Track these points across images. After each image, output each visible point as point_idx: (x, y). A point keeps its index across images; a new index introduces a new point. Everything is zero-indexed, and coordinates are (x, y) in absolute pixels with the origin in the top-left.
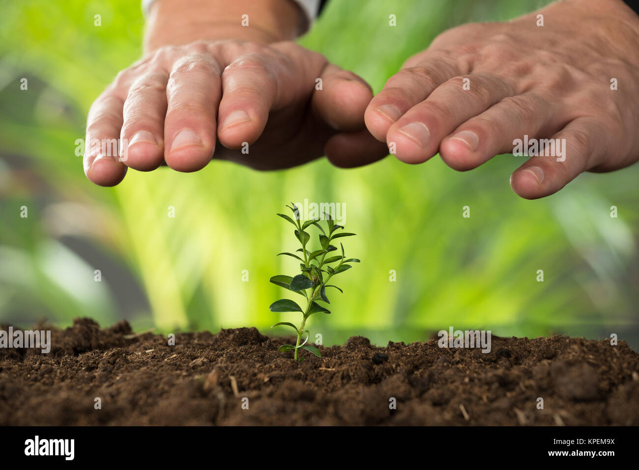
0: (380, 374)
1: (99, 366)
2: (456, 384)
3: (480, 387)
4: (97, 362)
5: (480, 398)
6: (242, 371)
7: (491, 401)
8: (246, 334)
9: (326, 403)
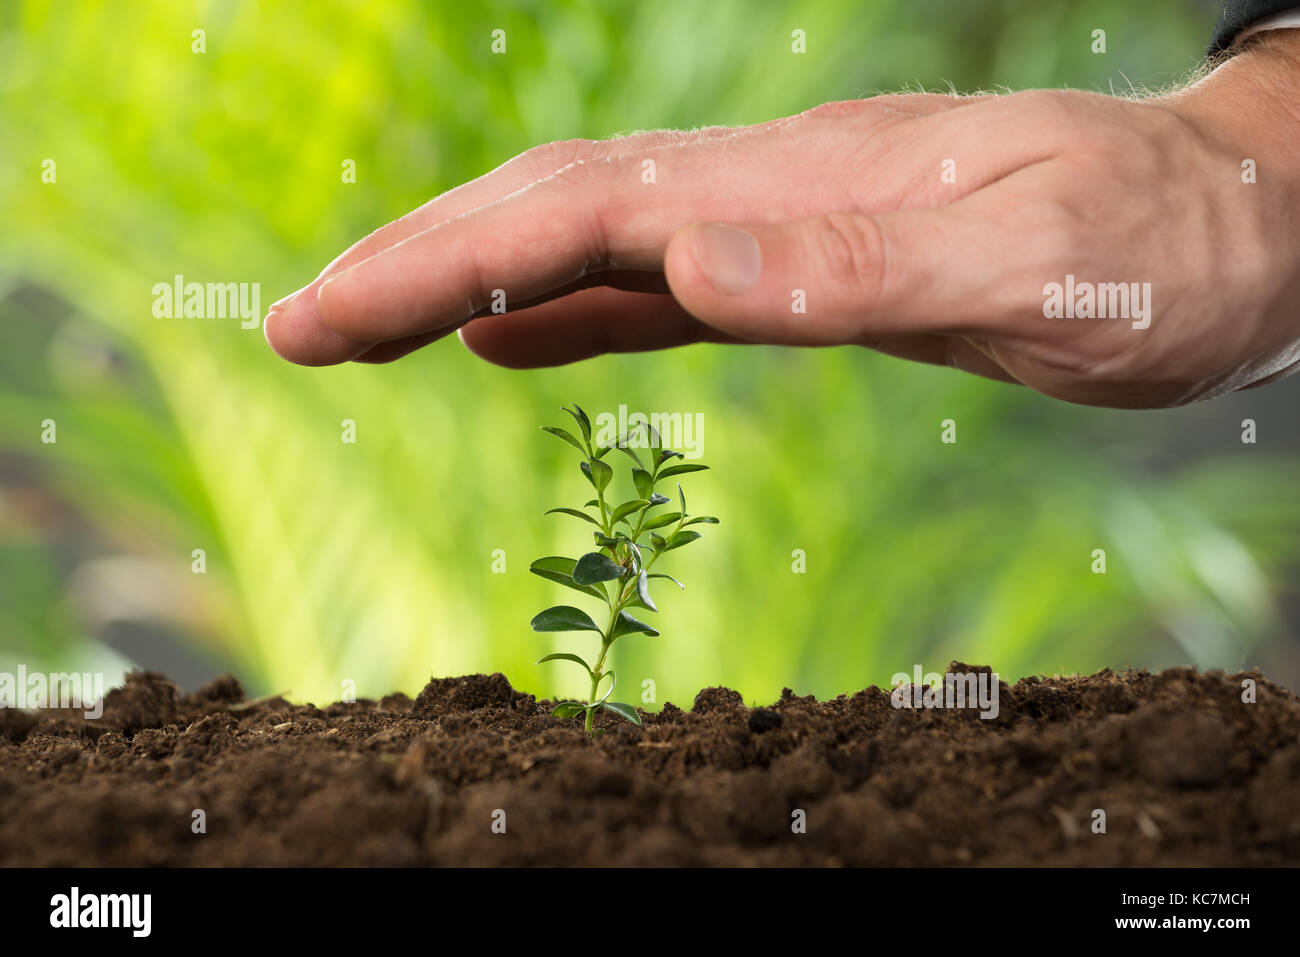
0: (766, 752)
1: (176, 749)
2: (928, 764)
3: (979, 768)
4: (171, 742)
5: (980, 792)
6: (476, 751)
7: (1003, 795)
8: (482, 687)
9: (653, 800)
